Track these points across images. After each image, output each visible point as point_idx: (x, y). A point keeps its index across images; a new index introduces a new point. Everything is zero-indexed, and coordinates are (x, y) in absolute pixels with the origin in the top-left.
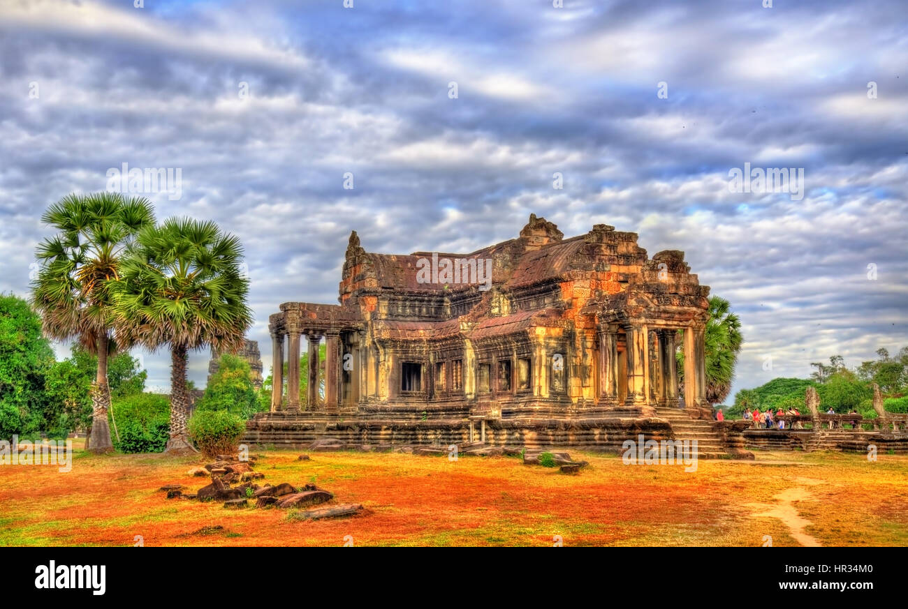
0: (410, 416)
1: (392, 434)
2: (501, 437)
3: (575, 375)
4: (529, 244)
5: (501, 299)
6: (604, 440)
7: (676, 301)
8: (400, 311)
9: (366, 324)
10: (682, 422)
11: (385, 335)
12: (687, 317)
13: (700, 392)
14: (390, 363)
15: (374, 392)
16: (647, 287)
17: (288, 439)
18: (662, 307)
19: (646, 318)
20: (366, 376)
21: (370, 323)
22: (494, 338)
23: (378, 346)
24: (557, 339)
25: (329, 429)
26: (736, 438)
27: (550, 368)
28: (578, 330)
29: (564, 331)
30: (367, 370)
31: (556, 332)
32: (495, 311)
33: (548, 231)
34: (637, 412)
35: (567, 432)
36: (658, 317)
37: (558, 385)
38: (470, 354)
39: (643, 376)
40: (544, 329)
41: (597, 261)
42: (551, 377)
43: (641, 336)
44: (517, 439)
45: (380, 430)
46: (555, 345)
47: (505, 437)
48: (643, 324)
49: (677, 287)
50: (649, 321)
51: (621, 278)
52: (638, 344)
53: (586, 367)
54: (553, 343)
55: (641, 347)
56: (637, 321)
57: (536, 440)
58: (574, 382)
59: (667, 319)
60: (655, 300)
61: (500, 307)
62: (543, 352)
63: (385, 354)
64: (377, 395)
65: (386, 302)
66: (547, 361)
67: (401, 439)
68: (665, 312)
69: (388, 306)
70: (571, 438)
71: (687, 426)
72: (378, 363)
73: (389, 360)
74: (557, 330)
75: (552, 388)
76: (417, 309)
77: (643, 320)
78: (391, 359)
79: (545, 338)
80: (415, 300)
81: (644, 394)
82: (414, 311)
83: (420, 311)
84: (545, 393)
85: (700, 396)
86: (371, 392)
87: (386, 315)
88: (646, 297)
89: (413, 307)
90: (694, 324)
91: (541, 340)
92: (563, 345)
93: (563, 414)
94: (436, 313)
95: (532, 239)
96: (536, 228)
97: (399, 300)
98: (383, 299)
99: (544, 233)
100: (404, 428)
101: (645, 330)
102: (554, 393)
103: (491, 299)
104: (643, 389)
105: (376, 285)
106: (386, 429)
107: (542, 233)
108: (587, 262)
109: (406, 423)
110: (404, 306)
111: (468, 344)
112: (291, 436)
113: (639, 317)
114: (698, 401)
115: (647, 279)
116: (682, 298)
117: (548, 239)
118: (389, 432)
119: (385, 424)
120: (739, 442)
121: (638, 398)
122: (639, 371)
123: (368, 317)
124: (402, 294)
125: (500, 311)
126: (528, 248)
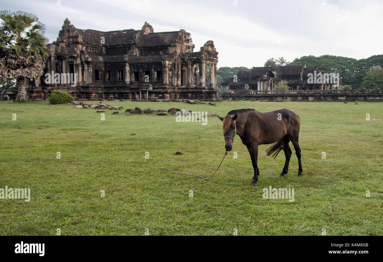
0: (99, 89)
2: (152, 96)
5: (137, 50)
6: (193, 97)
7: (212, 56)
14: (91, 70)
15: (81, 81)
18: (209, 57)
20: (78, 74)
21: (79, 55)
22: (142, 63)
23: (84, 63)
24: (171, 65)
27: (169, 74)
28: (177, 63)
29: (173, 63)
31: (171, 63)
32: (135, 54)
33: (150, 28)
34: (204, 88)
36: (208, 61)
37: (170, 80)
38: (128, 68)
41: (182, 41)
42: (169, 77)
44: (161, 96)
47: (154, 96)
49: (212, 51)
51: (187, 47)
54: (170, 66)
59: (210, 61)
61: (136, 53)
62: (167, 69)
63: (88, 67)
64: (83, 81)
65: (85, 47)
67: (98, 97)
68: (210, 59)
72: (83, 70)
73: (90, 69)
78: (91, 69)
80: (94, 47)
89: (93, 50)
91: (167, 65)
92: (172, 67)
94: (100, 53)
95: (146, 30)
96: (147, 26)
97: (89, 47)
102: (170, 82)
105: (82, 41)
106: (94, 94)
107: (148, 28)
108: (179, 41)
111: (127, 65)
116: (213, 55)
117: (150, 31)
121: (203, 84)
122: (203, 77)
123: (78, 52)
125: (136, 54)
126: (145, 33)
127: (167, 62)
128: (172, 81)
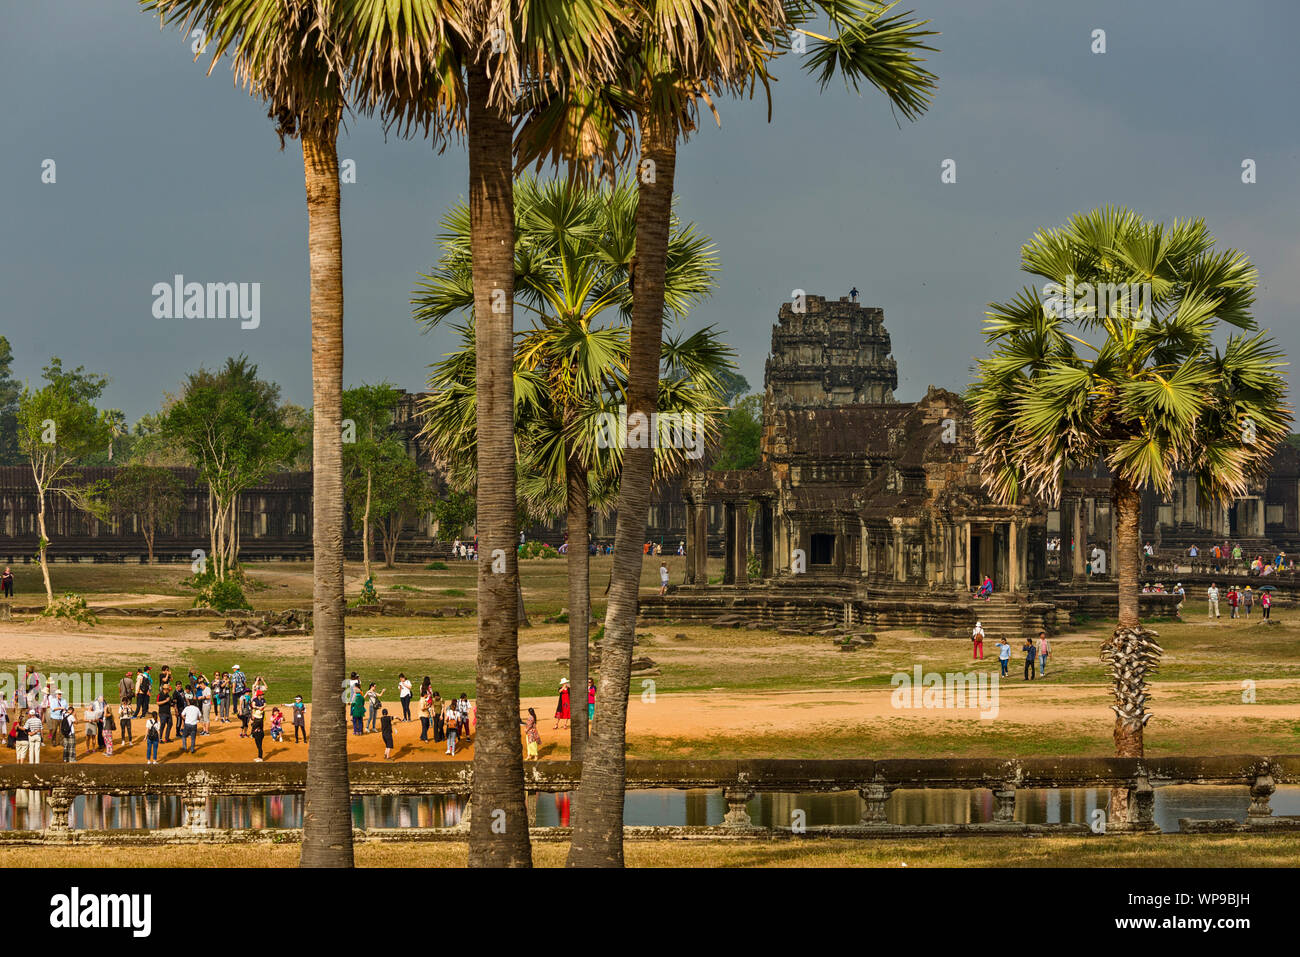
0: (818, 591)
1: (796, 610)
3: (931, 561)
4: (927, 417)
5: (897, 475)
8: (815, 476)
9: (777, 492)
10: (992, 607)
11: (792, 508)
12: (1008, 513)
13: (1021, 579)
14: (798, 536)
15: (786, 565)
16: (969, 490)
17: (695, 614)
18: (982, 506)
19: (967, 515)
20: (779, 548)
21: (781, 490)
23: (788, 517)
24: (913, 527)
25: (737, 604)
26: (1035, 620)
27: (907, 554)
28: (933, 519)
29: (920, 520)
30: (779, 541)
31: (912, 521)
33: (948, 402)
34: (954, 598)
35: (914, 614)
36: (981, 515)
37: (916, 570)
38: (864, 533)
39: (965, 566)
40: (900, 519)
41: (953, 454)
42: (908, 565)
43: (963, 533)
45: (784, 606)
46: (912, 533)
48: (966, 521)
50: (970, 518)
52: (960, 538)
53: (940, 554)
54: (910, 532)
55: (963, 541)
56: (959, 518)
57: (886, 621)
58: (930, 567)
60: (975, 501)
61: (895, 482)
62: (901, 540)
63: (794, 526)
64: (789, 568)
65: (799, 469)
66: (904, 548)
67: (806, 615)
68: (985, 510)
69: (801, 472)
70: (918, 619)
71: (994, 610)
72: (789, 535)
73: (796, 533)
74: (914, 519)
75: (909, 570)
76: (834, 474)
77: (965, 518)
78: (799, 532)
79: (902, 527)
80: (831, 465)
81: (964, 582)
82: (830, 476)
83: (837, 476)
84: (902, 578)
85: (1020, 583)
86: (783, 564)
87: (799, 481)
88: (966, 497)
89: (828, 472)
90: (1015, 519)
91: (898, 529)
92: (922, 533)
93: (915, 596)
94: (856, 476)
95: (930, 411)
96: (934, 399)
97: (813, 465)
98: (796, 465)
99: (944, 404)
100: (808, 604)
101: (968, 526)
102: (911, 578)
103: (887, 475)
104: (964, 578)
105: (786, 451)
106: (788, 606)
107: (941, 404)
108: (943, 455)
109: (809, 598)
110: (819, 472)
111: (862, 522)
112: (697, 611)
113: (961, 516)
114: (1018, 588)
115: (968, 482)
117: (948, 410)
118: (794, 608)
119: (788, 600)
120: (1037, 623)
121: (959, 586)
122: (960, 562)
123: (779, 484)
124: (816, 459)
125: (895, 487)
126: (925, 422)
127: (897, 521)
128: (924, 571)
